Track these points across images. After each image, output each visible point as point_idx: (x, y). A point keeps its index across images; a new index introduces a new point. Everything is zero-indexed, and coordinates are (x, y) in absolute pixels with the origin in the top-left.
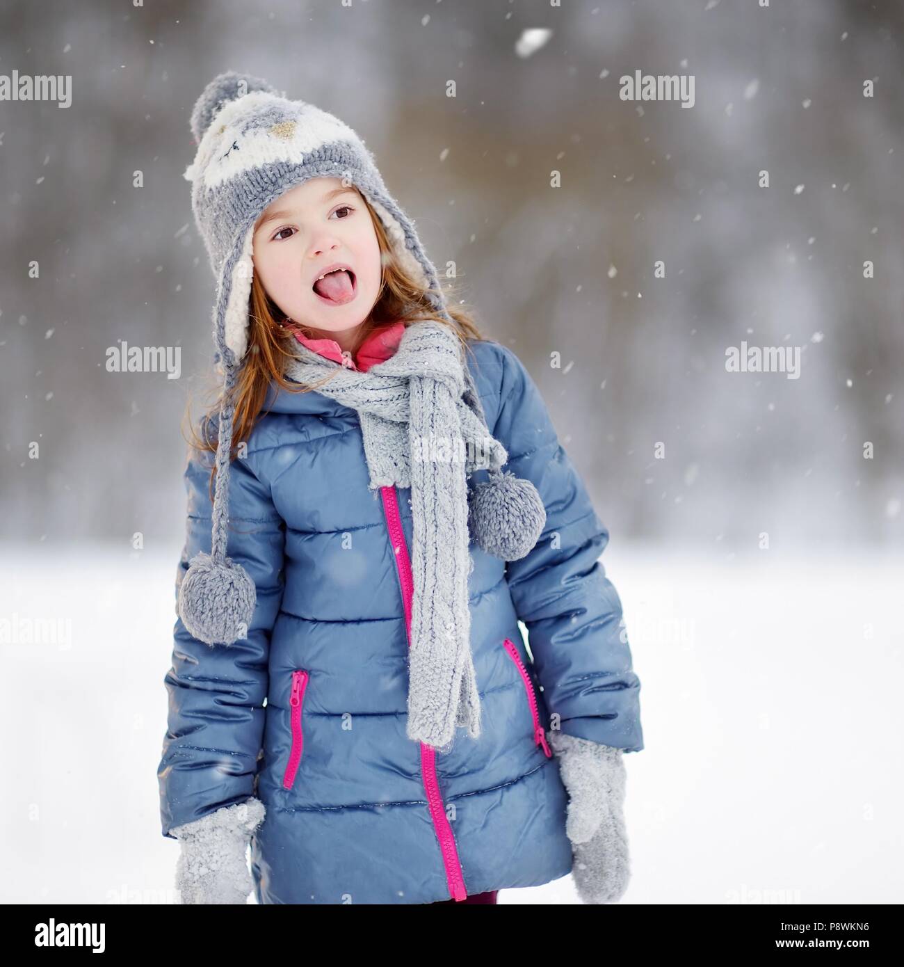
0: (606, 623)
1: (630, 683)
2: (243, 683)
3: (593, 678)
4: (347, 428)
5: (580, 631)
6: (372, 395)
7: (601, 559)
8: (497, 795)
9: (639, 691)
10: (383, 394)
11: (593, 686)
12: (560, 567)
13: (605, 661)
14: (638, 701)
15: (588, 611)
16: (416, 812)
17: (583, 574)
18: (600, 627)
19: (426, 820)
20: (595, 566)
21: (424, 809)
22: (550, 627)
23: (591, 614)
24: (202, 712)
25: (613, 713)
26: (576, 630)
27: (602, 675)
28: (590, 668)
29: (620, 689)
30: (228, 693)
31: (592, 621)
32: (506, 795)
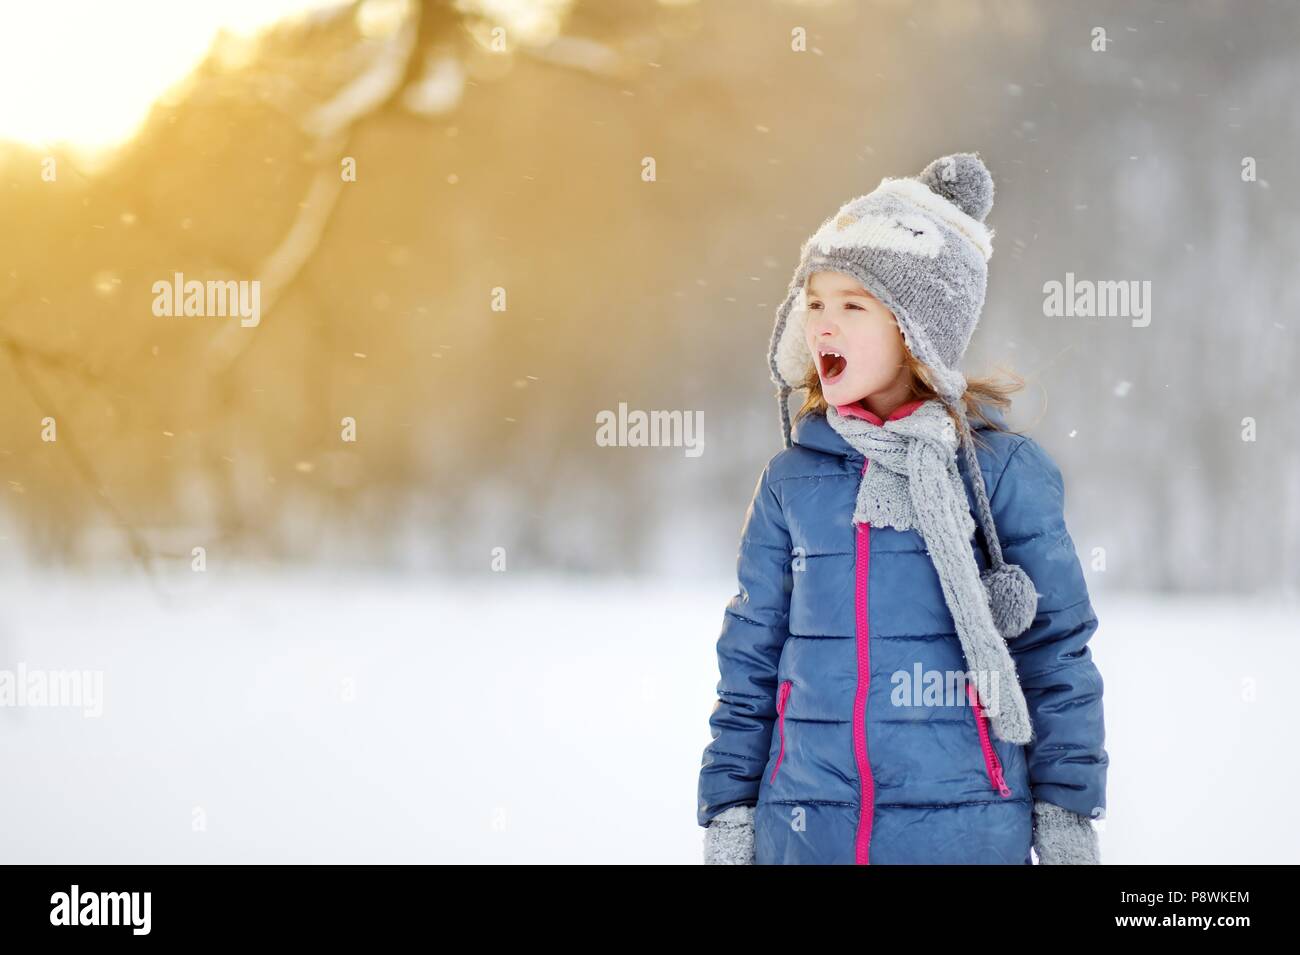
0: (1087, 703)
1: (1100, 758)
2: (757, 697)
3: (1069, 749)
4: (851, 471)
5: (1064, 705)
6: (873, 444)
7: (1090, 644)
8: (922, 814)
9: (1107, 767)
10: (882, 445)
11: (1068, 756)
12: (1055, 644)
13: (1081, 736)
14: (1105, 774)
15: (1074, 690)
16: (845, 812)
17: (1074, 655)
18: (1082, 704)
19: (851, 819)
20: (1084, 651)
21: (852, 811)
22: (1041, 695)
23: (1077, 691)
24: (723, 721)
25: (1082, 785)
26: (1061, 704)
27: (1077, 747)
28: (1068, 739)
29: (1090, 763)
30: (744, 706)
31: (1075, 699)
32: (931, 815)
